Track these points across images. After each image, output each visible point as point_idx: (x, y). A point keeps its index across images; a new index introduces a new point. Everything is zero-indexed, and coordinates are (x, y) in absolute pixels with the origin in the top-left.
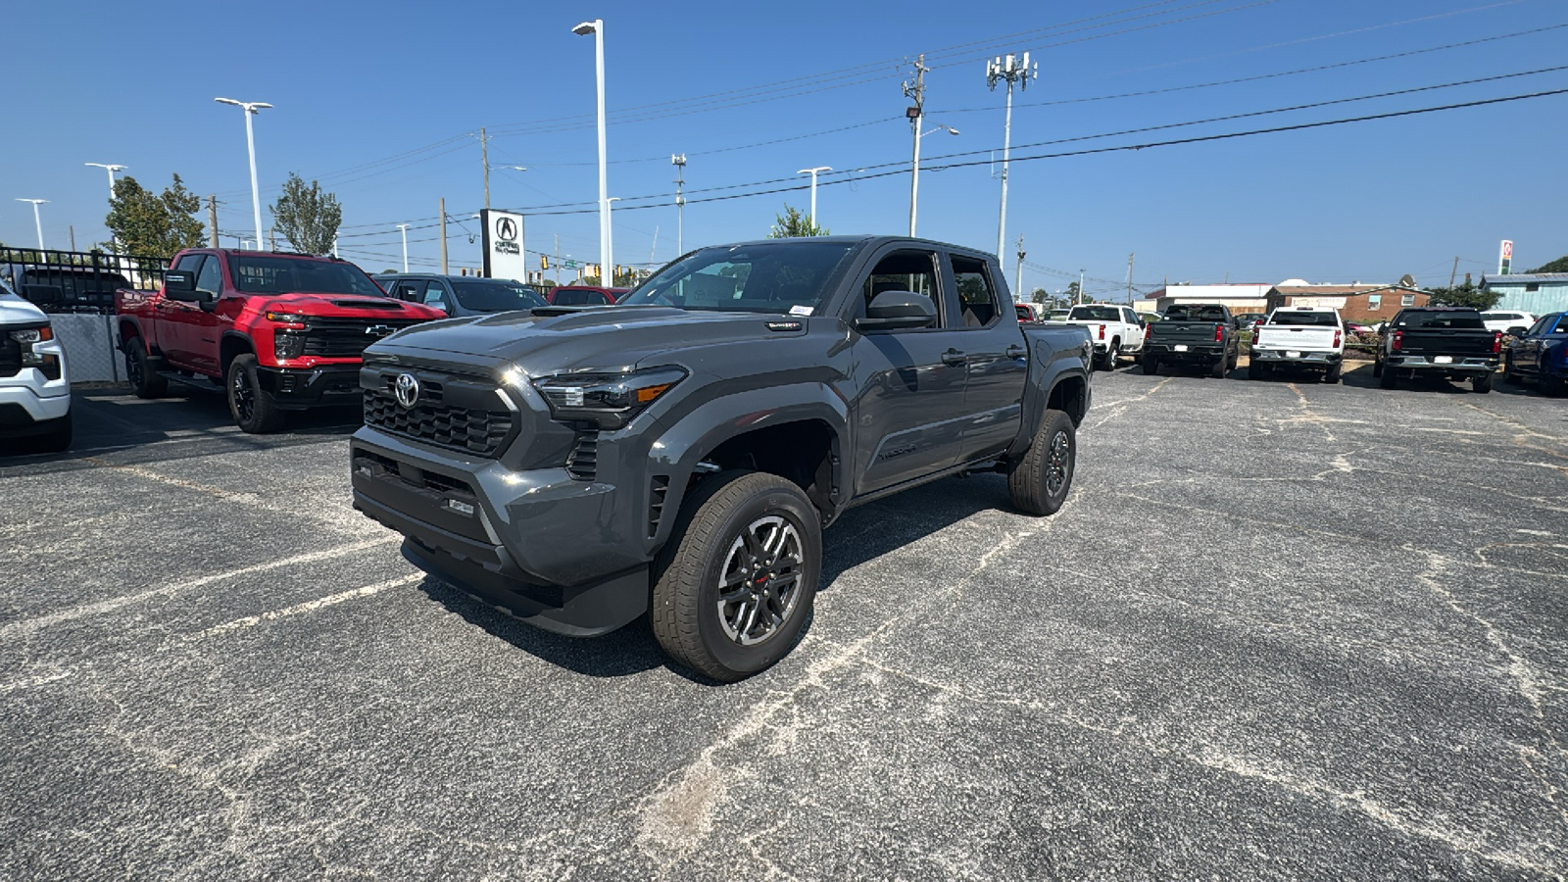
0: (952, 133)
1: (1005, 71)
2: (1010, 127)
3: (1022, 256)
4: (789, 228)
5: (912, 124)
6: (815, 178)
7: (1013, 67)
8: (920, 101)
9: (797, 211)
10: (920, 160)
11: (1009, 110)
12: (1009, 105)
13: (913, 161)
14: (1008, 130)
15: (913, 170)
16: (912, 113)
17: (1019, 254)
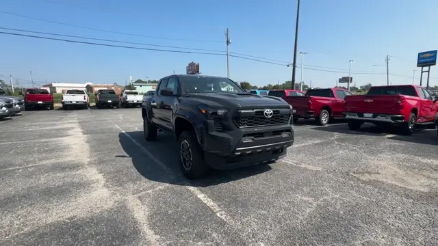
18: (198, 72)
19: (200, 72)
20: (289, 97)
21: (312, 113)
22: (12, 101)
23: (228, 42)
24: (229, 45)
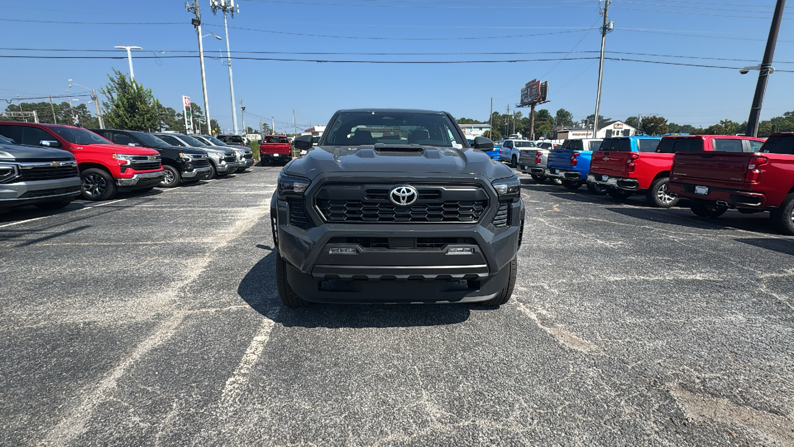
0: (218, 38)
1: (221, 5)
2: (229, 37)
3: (244, 109)
4: (118, 84)
5: (196, 29)
6: (129, 52)
7: (225, 3)
8: (199, 16)
9: (123, 74)
10: (203, 51)
11: (226, 29)
12: (226, 25)
13: (199, 51)
14: (227, 39)
15: (200, 57)
16: (196, 22)
17: (242, 108)
18: (544, 99)
19: (548, 98)
20: (712, 154)
21: (755, 200)
22: (234, 152)
23: (605, 29)
24: (608, 34)
